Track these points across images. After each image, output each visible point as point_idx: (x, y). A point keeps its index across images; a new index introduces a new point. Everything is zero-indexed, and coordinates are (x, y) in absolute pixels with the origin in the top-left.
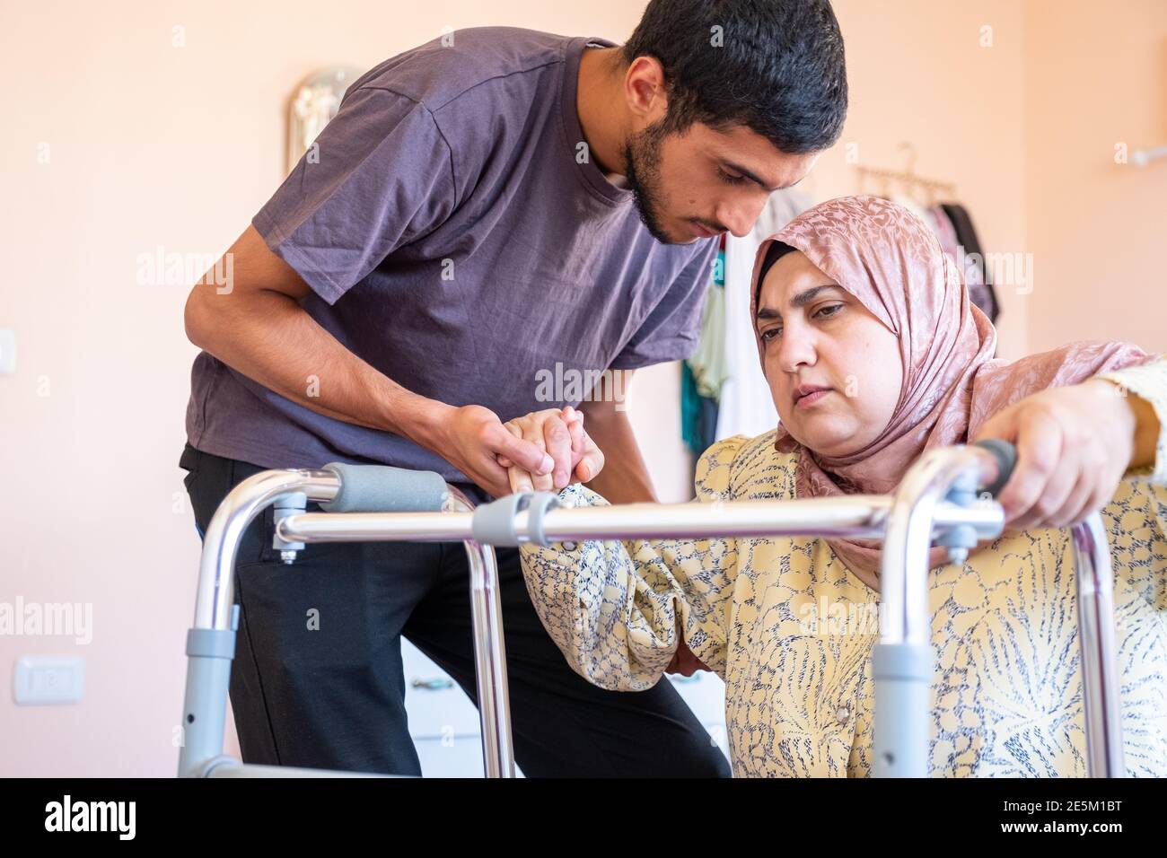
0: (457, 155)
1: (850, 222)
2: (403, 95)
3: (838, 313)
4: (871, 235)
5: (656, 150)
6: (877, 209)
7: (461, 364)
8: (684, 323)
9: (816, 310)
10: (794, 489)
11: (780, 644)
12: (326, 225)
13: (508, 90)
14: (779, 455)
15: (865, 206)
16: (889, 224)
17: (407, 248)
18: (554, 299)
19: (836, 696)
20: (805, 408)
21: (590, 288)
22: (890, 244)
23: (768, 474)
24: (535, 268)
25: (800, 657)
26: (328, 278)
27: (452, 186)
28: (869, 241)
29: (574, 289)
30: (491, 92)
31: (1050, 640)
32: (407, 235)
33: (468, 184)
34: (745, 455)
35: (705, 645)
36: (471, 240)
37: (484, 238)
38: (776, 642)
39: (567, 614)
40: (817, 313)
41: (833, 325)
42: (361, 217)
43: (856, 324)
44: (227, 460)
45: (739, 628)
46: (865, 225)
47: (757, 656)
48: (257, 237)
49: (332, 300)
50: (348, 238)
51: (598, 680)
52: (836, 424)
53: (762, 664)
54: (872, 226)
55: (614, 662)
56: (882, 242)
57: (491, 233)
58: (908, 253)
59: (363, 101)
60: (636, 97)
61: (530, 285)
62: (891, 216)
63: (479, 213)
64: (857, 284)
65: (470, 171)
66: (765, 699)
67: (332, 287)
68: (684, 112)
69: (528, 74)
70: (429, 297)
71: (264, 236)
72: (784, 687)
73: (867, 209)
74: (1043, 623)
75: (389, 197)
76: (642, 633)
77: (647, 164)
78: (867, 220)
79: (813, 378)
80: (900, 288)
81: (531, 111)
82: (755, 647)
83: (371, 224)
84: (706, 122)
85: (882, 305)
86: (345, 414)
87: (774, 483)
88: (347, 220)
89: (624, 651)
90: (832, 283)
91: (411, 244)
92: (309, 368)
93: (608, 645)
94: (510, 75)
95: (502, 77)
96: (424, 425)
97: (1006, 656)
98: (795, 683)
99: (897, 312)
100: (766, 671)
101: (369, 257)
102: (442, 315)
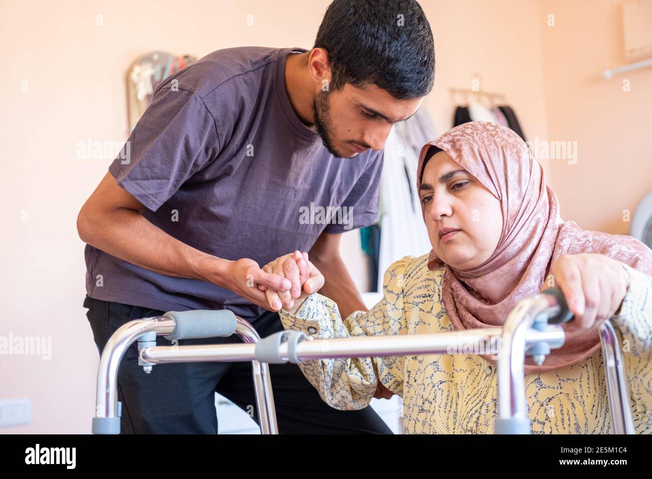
0: (218, 121)
1: (475, 135)
2: (185, 90)
3: (465, 187)
4: (487, 143)
5: (326, 101)
6: (491, 128)
7: (231, 238)
8: (368, 204)
9: (453, 185)
10: (441, 293)
11: (434, 386)
12: (147, 167)
13: (245, 82)
14: (430, 272)
15: (484, 126)
16: (498, 137)
17: (197, 175)
18: (283, 197)
19: (465, 423)
20: (446, 241)
21: (306, 190)
22: (498, 148)
23: (424, 284)
24: (268, 179)
25: (445, 393)
26: (151, 197)
27: (217, 138)
28: (485, 146)
29: (296, 191)
30: (235, 84)
31: (596, 417)
32: (195, 168)
33: (226, 137)
34: (411, 271)
35: (391, 382)
36: (231, 168)
37: (238, 166)
38: (432, 385)
39: (315, 369)
40: (454, 187)
41: (463, 193)
42: (166, 161)
43: (476, 193)
44: (105, 302)
45: (409, 373)
46: (483, 137)
47: (421, 392)
48: (112, 178)
49: (154, 209)
50: (160, 173)
51: (335, 405)
52: (464, 251)
53: (425, 397)
54: (488, 137)
55: (343, 395)
56: (493, 147)
57: (242, 163)
58: (508, 154)
59: (164, 96)
60: (315, 72)
61: (267, 190)
62: (499, 132)
63: (235, 152)
64: (477, 170)
65: (227, 129)
66: (426, 418)
67: (153, 202)
68: (340, 78)
69: (256, 71)
70: (209, 200)
71: (116, 177)
72: (436, 412)
73: (485, 128)
74: (594, 406)
75: (180, 149)
76: (355, 376)
77: (323, 111)
78: (485, 134)
79: (450, 223)
80: (503, 173)
81: (260, 91)
82: (419, 386)
83: (172, 164)
84: (353, 83)
85: (491, 182)
86: (173, 272)
87: (427, 289)
88: (159, 163)
89: (348, 388)
90: (463, 169)
91: (198, 173)
92: (150, 250)
93: (339, 385)
94: (245, 73)
95: (241, 75)
96: (217, 274)
97: (569, 420)
98: (442, 409)
99: (500, 187)
100: (427, 402)
101: (174, 182)
102: (216, 210)
